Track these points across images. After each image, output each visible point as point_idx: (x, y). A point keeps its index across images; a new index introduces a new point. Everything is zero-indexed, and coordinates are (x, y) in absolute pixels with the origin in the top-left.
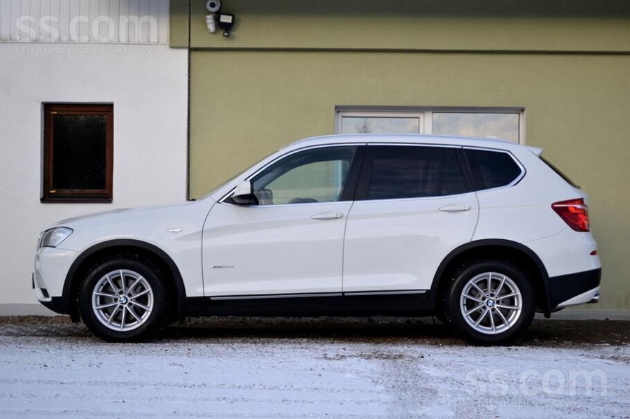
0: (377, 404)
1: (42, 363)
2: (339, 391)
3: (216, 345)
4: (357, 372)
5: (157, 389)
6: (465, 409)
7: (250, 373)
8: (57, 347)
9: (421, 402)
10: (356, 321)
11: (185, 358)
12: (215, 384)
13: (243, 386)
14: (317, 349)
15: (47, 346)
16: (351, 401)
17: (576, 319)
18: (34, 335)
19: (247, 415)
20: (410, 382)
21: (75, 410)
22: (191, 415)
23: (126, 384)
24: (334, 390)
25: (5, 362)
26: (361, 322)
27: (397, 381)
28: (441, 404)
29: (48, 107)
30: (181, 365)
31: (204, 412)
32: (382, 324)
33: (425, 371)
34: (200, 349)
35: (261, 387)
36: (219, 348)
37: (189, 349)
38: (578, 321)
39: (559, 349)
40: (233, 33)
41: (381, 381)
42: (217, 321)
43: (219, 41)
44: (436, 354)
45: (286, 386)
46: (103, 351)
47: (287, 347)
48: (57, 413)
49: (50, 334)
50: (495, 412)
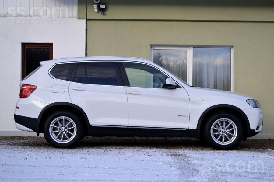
0: (173, 176)
1: (25, 157)
2: (156, 170)
3: (99, 149)
4: (163, 162)
5: (77, 169)
6: (211, 178)
7: (116, 162)
8: (30, 150)
9: (192, 175)
10: (159, 139)
11: (86, 155)
12: (102, 167)
13: (114, 168)
14: (144, 151)
15: (26, 150)
16: (161, 175)
17: (256, 139)
18: (19, 145)
19: (118, 181)
20: (186, 166)
21: (42, 178)
22: (93, 180)
23: (63, 167)
24: (154, 170)
25: (9, 157)
26: (161, 139)
27: (181, 166)
28: (201, 176)
29: (24, 45)
30: (85, 158)
31: (99, 179)
32: (171, 140)
33: (193, 161)
34: (93, 151)
35: (122, 168)
36: (101, 151)
37: (88, 151)
38: (257, 139)
39: (250, 152)
40: (105, 13)
41: (173, 166)
42: (98, 139)
43: (100, 16)
44: (196, 154)
45: (132, 168)
46: (51, 152)
47: (130, 150)
48: (35, 179)
49: (26, 145)
50: (225, 179)
